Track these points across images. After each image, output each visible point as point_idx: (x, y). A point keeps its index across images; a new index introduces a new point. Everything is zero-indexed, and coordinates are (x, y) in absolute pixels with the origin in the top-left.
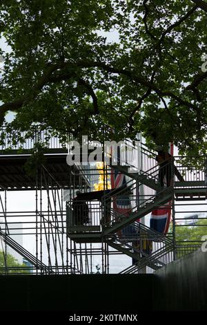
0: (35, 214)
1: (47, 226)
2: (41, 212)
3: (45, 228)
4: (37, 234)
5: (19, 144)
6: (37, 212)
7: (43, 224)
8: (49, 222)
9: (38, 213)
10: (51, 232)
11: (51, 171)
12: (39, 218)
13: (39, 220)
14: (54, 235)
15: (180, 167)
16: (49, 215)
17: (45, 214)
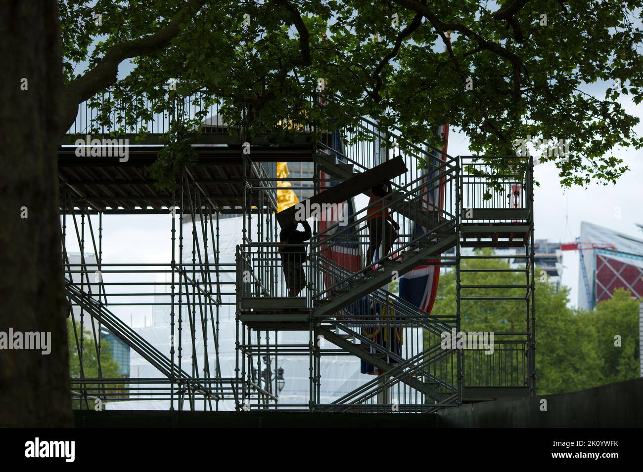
0: (169, 268)
1: (191, 290)
2: (181, 264)
3: (187, 294)
4: (173, 304)
5: (140, 123)
6: (173, 264)
7: (184, 287)
8: (195, 284)
9: (176, 267)
10: (197, 301)
11: (200, 179)
12: (177, 275)
13: (177, 280)
14: (203, 307)
15: (468, 176)
16: (194, 271)
17: (188, 268)
